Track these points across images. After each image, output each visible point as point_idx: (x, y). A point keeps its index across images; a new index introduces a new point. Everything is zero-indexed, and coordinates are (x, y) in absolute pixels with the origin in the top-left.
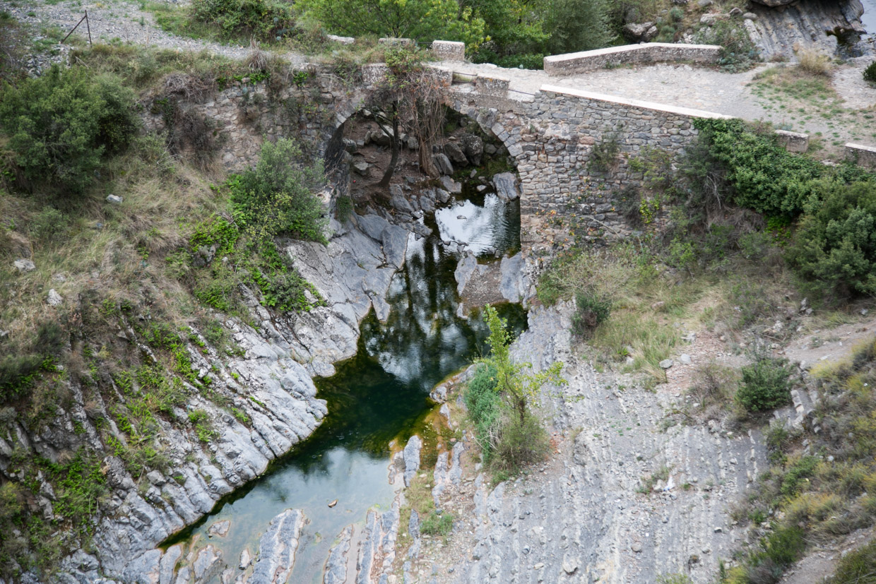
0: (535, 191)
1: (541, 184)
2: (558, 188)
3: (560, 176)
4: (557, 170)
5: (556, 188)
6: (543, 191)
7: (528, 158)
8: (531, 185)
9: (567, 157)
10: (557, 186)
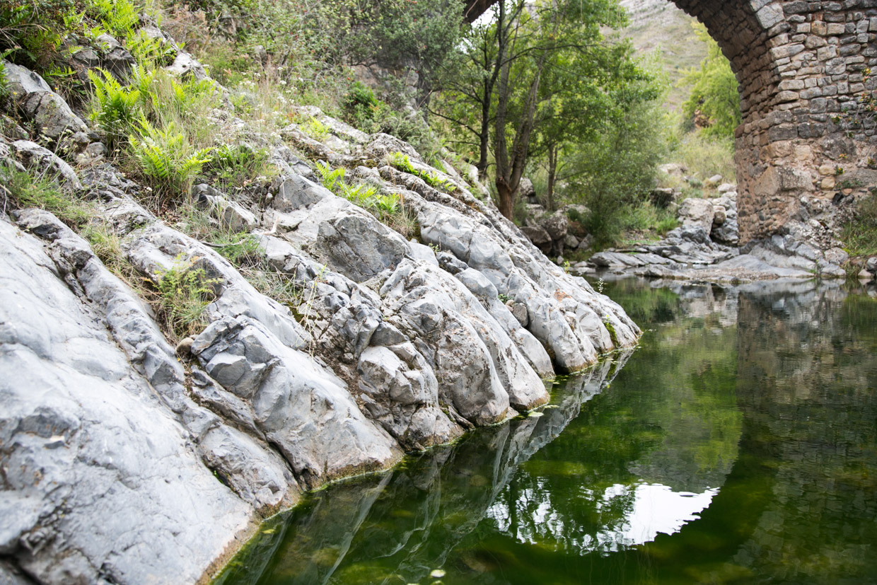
0: (803, 93)
1: (814, 79)
2: (845, 83)
3: (850, 60)
4: (844, 49)
5: (841, 84)
6: (818, 91)
7: (790, 30)
8: (796, 83)
9: (864, 23)
10: (843, 79)
